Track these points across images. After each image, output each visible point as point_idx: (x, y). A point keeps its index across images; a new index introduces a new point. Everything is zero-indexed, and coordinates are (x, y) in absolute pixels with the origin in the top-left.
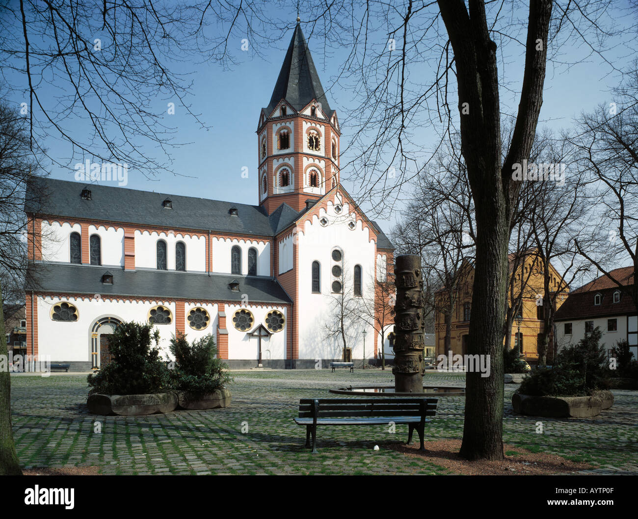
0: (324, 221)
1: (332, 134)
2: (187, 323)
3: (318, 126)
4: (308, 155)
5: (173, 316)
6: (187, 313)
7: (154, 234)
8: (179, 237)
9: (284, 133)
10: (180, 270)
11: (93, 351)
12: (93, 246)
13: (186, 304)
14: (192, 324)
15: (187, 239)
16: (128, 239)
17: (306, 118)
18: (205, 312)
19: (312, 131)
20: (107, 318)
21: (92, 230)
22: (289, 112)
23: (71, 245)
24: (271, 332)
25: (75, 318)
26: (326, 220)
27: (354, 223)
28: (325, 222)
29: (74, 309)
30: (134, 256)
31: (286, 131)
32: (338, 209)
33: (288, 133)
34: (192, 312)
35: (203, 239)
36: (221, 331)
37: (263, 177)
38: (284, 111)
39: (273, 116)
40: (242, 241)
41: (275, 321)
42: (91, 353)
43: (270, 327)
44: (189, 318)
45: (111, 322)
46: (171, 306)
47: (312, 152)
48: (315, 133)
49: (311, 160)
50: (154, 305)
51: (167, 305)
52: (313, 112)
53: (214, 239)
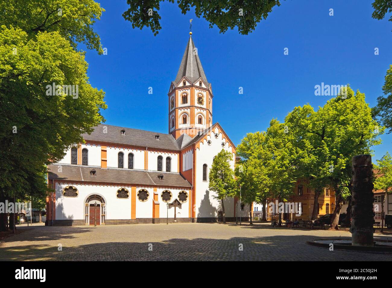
0: (209, 142)
1: (210, 97)
2: (137, 197)
3: (203, 92)
4: (197, 107)
5: (130, 194)
6: (137, 193)
7: (117, 149)
8: (130, 151)
9: (184, 95)
10: (130, 169)
11: (86, 214)
12: (84, 155)
13: (137, 187)
14: (140, 198)
15: (135, 152)
16: (104, 152)
17: (197, 87)
18: (146, 192)
19: (199, 95)
20: (94, 195)
21: (83, 146)
22: (187, 84)
23: (72, 154)
24: (181, 203)
25: (76, 195)
26: (210, 142)
27: (224, 144)
28: (210, 143)
29: (76, 190)
30: (106, 161)
31: (185, 94)
32: (216, 136)
33: (187, 95)
34: (140, 192)
35: (143, 152)
36: (156, 202)
37: (172, 119)
38: (184, 83)
39: (179, 86)
40: (163, 154)
41: (183, 196)
42: (85, 215)
43: (180, 200)
44: (138, 195)
45: (96, 197)
46: (129, 189)
47: (199, 106)
48: (201, 95)
49: (199, 110)
50: (120, 188)
51: (127, 188)
52: (200, 84)
53: (149, 152)
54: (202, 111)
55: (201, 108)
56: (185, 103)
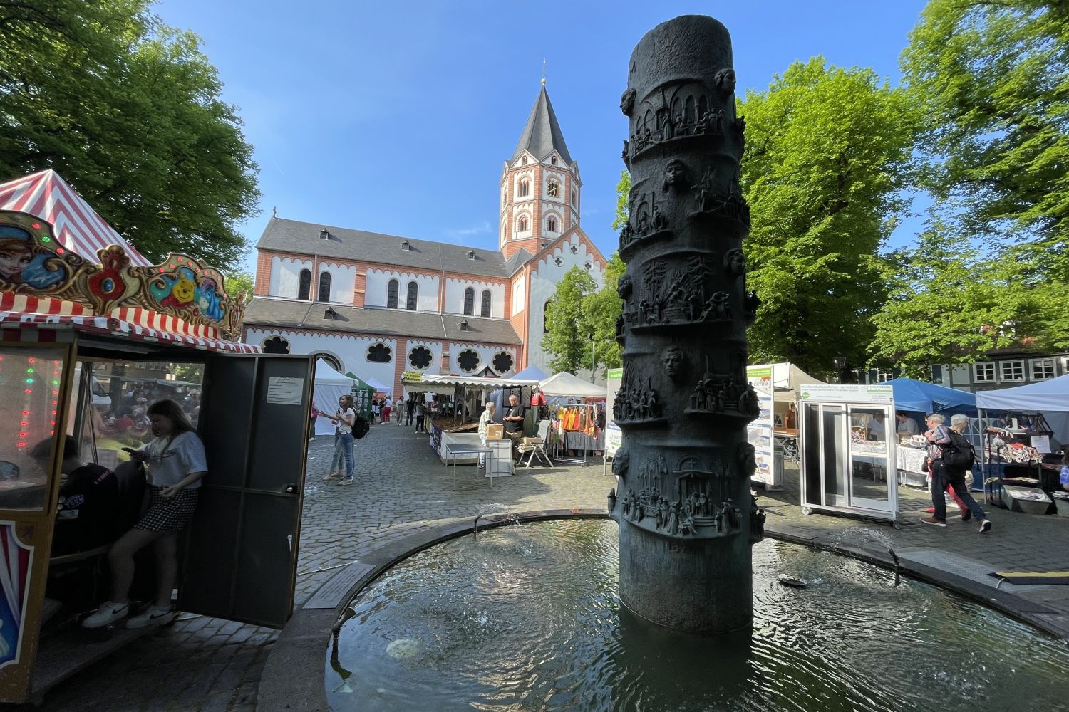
0: (558, 261)
1: (572, 183)
2: (408, 362)
3: (559, 175)
4: (548, 202)
5: (393, 354)
6: (409, 352)
7: (388, 273)
8: (413, 277)
10: (411, 309)
12: (323, 283)
13: (409, 342)
14: (413, 363)
16: (361, 278)
17: (547, 167)
18: (428, 352)
19: (552, 180)
20: (322, 354)
21: (324, 267)
22: (530, 162)
23: (301, 282)
24: (498, 375)
26: (561, 260)
27: (590, 264)
28: (560, 262)
29: (286, 344)
30: (364, 293)
31: (526, 179)
32: (574, 249)
33: (529, 181)
34: (414, 350)
35: (437, 279)
38: (525, 161)
39: (515, 167)
40: (477, 283)
41: (503, 363)
43: (497, 368)
44: (411, 357)
45: (326, 358)
46: (392, 344)
47: (552, 199)
48: (556, 181)
49: (551, 207)
50: (374, 342)
51: (387, 343)
52: (554, 162)
53: (448, 280)
54: (556, 208)
55: (554, 202)
56: (524, 195)
